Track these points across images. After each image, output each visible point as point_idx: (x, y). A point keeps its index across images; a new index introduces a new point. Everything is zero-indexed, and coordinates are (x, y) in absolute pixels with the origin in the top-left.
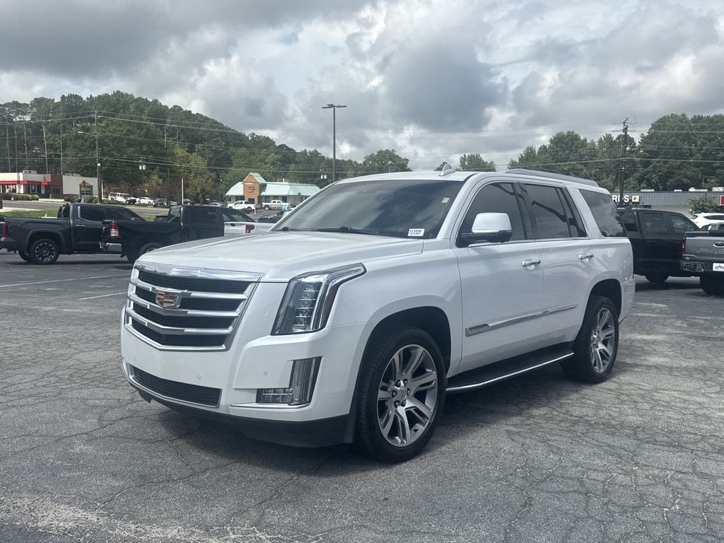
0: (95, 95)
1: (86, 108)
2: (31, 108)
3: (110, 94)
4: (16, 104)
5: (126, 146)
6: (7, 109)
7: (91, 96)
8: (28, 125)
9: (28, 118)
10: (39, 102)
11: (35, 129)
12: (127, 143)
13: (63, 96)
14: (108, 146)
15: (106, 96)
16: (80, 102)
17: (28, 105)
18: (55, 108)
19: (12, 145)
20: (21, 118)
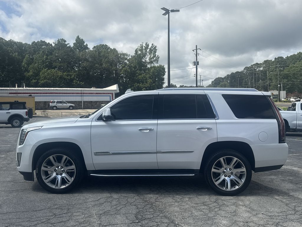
0: (289, 55)
1: (285, 62)
2: (263, 65)
3: (296, 54)
4: (257, 64)
5: (299, 76)
6: (254, 66)
7: (287, 56)
8: (262, 71)
9: (261, 69)
10: (266, 62)
11: (264, 73)
12: (300, 75)
13: (275, 58)
14: (291, 77)
15: (294, 55)
16: (282, 60)
17: (262, 64)
18: (272, 63)
19: (255, 80)
20: (259, 69)
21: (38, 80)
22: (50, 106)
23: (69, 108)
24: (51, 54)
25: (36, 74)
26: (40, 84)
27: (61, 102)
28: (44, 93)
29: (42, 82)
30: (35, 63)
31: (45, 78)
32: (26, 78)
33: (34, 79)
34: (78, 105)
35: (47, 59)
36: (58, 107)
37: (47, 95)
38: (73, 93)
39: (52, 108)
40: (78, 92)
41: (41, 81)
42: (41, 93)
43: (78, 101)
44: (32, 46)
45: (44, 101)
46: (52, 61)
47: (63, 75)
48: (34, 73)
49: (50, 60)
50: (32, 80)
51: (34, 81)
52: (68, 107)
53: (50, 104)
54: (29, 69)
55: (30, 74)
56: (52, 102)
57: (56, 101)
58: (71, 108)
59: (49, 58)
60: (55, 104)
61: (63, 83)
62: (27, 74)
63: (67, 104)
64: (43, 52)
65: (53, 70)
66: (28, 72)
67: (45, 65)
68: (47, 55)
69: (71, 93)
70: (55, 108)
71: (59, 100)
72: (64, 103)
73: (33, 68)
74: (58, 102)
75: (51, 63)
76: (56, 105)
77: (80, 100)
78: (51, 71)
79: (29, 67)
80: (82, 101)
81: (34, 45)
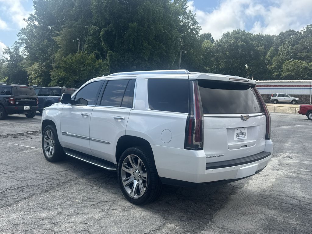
21: (280, 72)
22: (271, 99)
23: (291, 103)
24: (298, 43)
25: (279, 67)
26: (282, 76)
27: (283, 96)
28: (267, 86)
29: (284, 75)
30: (280, 55)
31: (288, 70)
32: (268, 71)
33: (277, 72)
34: (305, 99)
35: (292, 49)
36: (279, 101)
37: (271, 88)
38: (299, 86)
39: (273, 102)
40: (306, 84)
41: (283, 73)
42: (264, 86)
43: (306, 95)
44: (279, 37)
45: (267, 95)
46: (297, 51)
47: (308, 65)
48: (276, 65)
49: (295, 50)
50: (274, 73)
51: (276, 74)
52: (291, 101)
53: (272, 97)
54: (272, 62)
55: (272, 66)
56: (273, 96)
57: (278, 94)
58: (294, 102)
59: (294, 47)
60: (277, 97)
61: (307, 75)
62: (269, 67)
63: (290, 98)
64: (289, 42)
65: (297, 60)
66: (271, 65)
67: (289, 56)
68: (293, 45)
69: (297, 86)
70: (276, 102)
71: (281, 93)
72: (287, 96)
73: (276, 60)
74: (279, 96)
75: (296, 54)
76: (277, 99)
77: (308, 94)
78: (295, 61)
79: (273, 60)
80: (310, 95)
81: (281, 36)
